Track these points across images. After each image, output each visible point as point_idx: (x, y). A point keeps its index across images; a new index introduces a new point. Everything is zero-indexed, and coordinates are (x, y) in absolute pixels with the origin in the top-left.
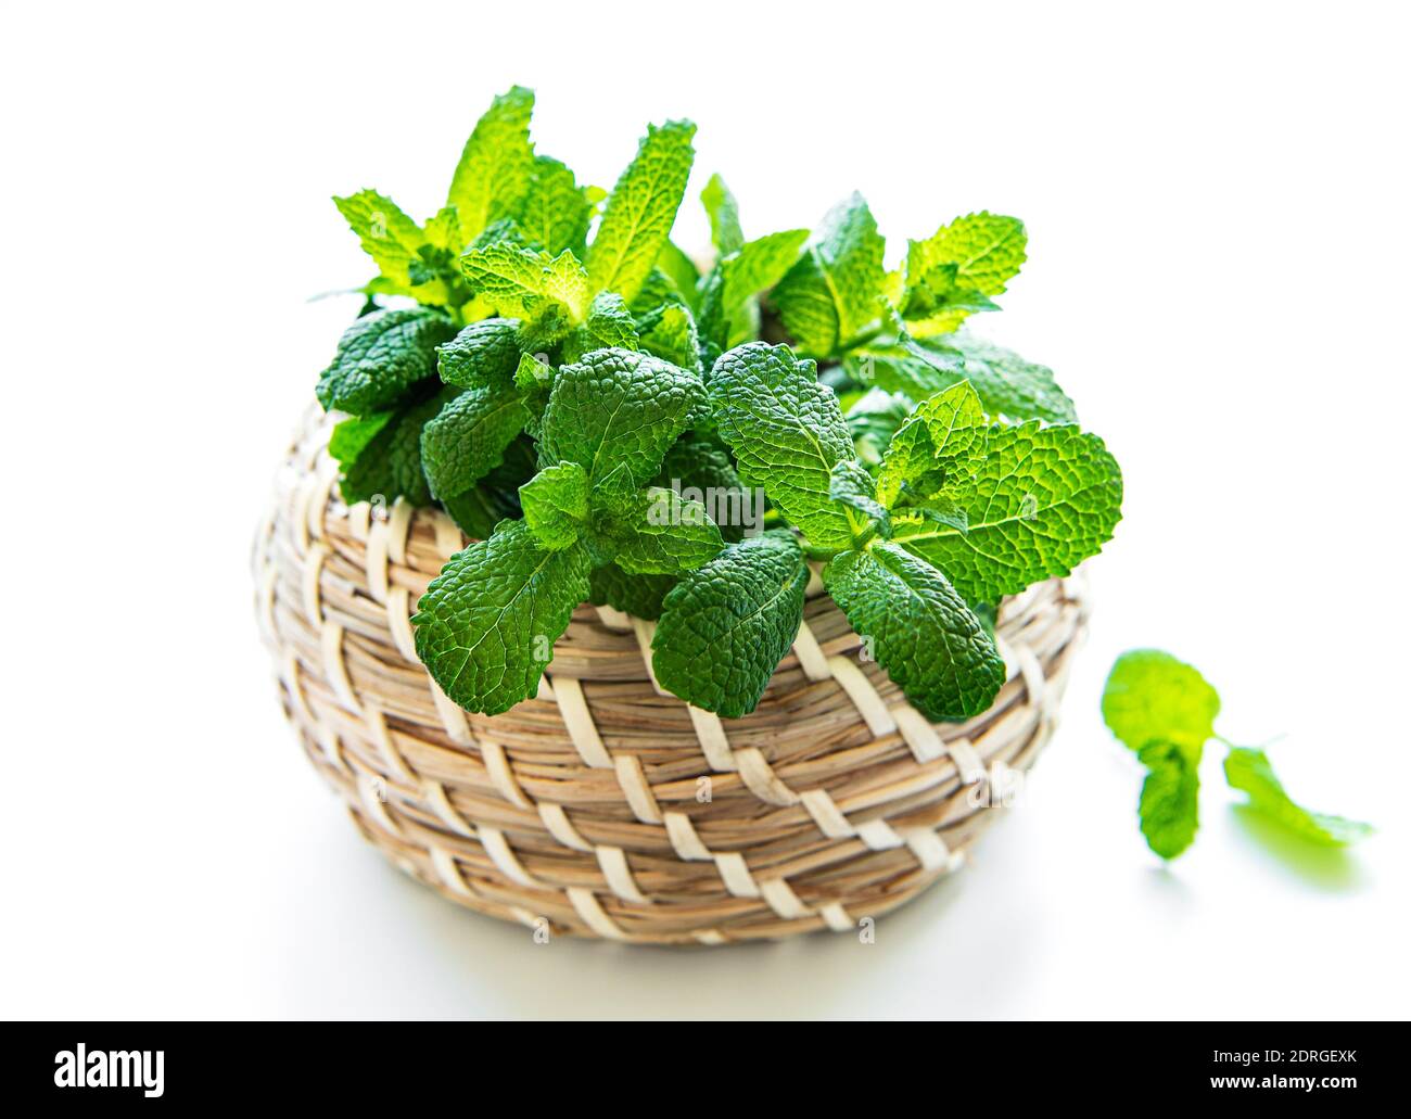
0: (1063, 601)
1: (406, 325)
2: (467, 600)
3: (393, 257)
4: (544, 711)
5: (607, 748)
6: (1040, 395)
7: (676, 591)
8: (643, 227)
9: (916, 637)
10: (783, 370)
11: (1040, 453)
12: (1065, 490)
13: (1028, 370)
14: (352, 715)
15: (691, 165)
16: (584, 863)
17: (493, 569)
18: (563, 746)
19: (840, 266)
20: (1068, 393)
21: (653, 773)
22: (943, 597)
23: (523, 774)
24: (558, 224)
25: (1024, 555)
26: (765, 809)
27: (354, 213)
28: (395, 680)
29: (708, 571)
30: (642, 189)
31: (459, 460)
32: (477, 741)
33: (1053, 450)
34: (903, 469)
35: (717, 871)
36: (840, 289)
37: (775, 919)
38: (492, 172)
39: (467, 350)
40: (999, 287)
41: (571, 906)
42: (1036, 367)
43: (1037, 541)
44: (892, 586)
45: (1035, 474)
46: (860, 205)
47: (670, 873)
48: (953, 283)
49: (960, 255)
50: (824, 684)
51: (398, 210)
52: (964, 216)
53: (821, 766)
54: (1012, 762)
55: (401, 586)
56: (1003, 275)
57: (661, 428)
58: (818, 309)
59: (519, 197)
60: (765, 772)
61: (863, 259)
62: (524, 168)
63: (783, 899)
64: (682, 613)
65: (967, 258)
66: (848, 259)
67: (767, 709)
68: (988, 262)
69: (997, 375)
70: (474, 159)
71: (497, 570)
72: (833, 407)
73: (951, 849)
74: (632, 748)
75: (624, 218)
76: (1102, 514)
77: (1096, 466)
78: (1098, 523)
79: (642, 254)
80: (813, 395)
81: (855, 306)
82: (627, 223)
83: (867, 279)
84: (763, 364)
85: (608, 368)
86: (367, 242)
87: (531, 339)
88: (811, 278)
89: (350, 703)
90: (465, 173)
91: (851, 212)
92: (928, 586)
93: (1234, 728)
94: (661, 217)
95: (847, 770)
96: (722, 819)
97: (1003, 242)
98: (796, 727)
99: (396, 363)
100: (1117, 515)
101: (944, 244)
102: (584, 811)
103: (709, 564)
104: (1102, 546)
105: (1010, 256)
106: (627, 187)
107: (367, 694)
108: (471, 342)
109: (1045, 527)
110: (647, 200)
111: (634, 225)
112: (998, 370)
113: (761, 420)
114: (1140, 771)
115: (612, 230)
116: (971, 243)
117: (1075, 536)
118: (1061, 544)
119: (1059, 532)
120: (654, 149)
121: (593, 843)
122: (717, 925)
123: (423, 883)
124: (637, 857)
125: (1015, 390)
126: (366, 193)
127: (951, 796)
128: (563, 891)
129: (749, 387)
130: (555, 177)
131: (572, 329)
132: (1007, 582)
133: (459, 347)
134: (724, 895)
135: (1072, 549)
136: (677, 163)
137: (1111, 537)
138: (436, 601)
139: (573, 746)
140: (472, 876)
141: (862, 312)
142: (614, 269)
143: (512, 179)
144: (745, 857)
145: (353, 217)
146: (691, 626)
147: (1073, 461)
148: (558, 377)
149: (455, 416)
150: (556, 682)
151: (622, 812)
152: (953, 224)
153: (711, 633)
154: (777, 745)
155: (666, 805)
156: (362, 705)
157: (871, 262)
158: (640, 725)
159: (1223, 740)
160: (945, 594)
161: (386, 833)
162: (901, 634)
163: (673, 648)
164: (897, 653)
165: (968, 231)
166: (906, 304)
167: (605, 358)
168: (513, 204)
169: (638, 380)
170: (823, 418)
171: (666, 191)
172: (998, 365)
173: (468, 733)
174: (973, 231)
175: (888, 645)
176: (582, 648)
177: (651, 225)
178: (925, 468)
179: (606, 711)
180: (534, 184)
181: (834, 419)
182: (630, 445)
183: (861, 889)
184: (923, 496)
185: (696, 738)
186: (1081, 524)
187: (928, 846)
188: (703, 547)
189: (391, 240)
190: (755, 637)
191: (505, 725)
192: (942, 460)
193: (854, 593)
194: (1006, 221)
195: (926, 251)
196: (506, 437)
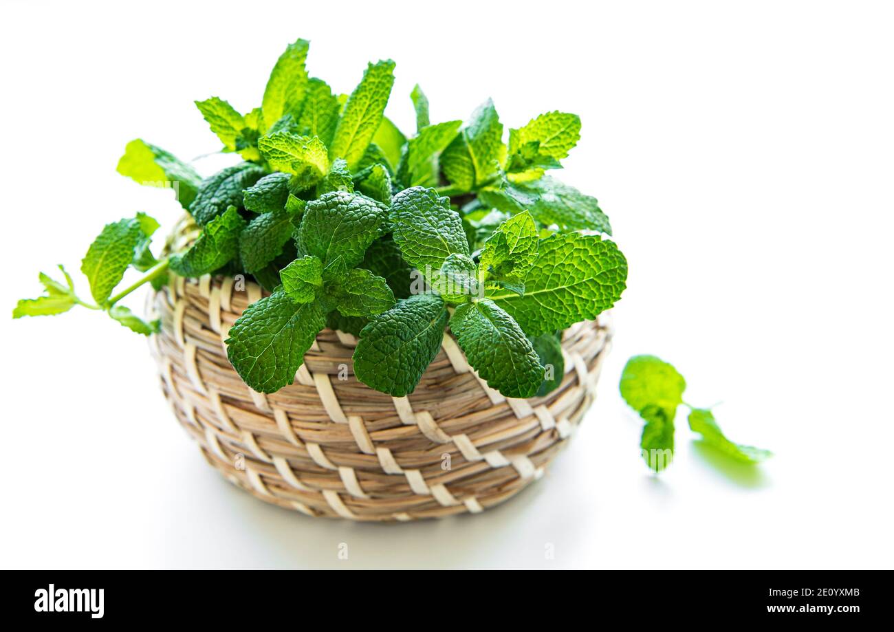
0: (598, 328)
1: (236, 175)
2: (256, 331)
3: (228, 135)
4: (308, 392)
5: (344, 412)
6: (588, 214)
7: (367, 327)
8: (364, 120)
9: (494, 354)
10: (431, 202)
11: (578, 251)
12: (592, 272)
13: (582, 200)
14: (202, 395)
15: (392, 85)
16: (332, 476)
17: (271, 313)
18: (319, 411)
19: (476, 141)
20: (605, 212)
21: (369, 426)
22: (511, 331)
23: (297, 427)
24: (321, 116)
25: (568, 308)
26: (433, 445)
27: (206, 110)
28: (226, 376)
29: (386, 316)
30: (364, 100)
31: (259, 252)
32: (272, 409)
33: (585, 250)
34: (491, 260)
35: (406, 479)
36: (476, 153)
37: (439, 506)
38: (285, 87)
39: (260, 192)
40: (564, 154)
41: (325, 500)
42: (587, 198)
43: (576, 300)
44: (484, 325)
45: (575, 263)
46: (490, 106)
47: (380, 481)
48: (537, 152)
49: (542, 136)
50: (464, 375)
51: (231, 108)
52: (544, 114)
53: (464, 421)
54: (570, 418)
55: (227, 323)
56: (567, 147)
57: (362, 236)
58: (464, 165)
59: (299, 101)
60: (432, 424)
61: (490, 137)
62: (303, 85)
63: (443, 495)
64: (370, 339)
65: (546, 137)
66: (482, 136)
67: (433, 389)
68: (558, 140)
69: (564, 203)
70: (276, 80)
71: (273, 314)
72: (457, 223)
73: (536, 467)
74: (358, 412)
75: (354, 115)
76: (615, 285)
77: (611, 258)
78: (612, 290)
79: (363, 136)
80: (447, 217)
81: (484, 163)
82: (355, 118)
83: (492, 148)
84: (420, 199)
85: (334, 203)
86: (213, 126)
87: (295, 186)
88: (460, 148)
89: (201, 389)
90: (272, 86)
91: (486, 109)
92: (503, 325)
93: (693, 398)
94: (374, 115)
95: (478, 423)
96: (407, 451)
97: (567, 128)
98: (449, 399)
99: (231, 198)
100: (623, 286)
101: (533, 130)
102: (331, 447)
103: (387, 312)
104: (614, 303)
105: (571, 136)
106: (356, 98)
107: (210, 383)
108: (263, 187)
109: (580, 292)
110: (366, 106)
111: (360, 119)
112: (564, 200)
113: (416, 230)
114: (641, 422)
115: (348, 122)
116: (549, 129)
117: (598, 298)
118: (590, 302)
119: (588, 296)
120: (371, 77)
121: (337, 465)
122: (406, 510)
123: (242, 489)
124: (362, 473)
125: (573, 212)
126: (213, 98)
127: (536, 437)
128: (320, 492)
129: (410, 211)
130: (320, 89)
131: (320, 180)
132: (559, 322)
133: (256, 190)
134: (410, 493)
135: (596, 305)
136: (384, 84)
137: (620, 298)
138: (238, 331)
139: (325, 411)
140: (270, 484)
141: (489, 167)
142: (349, 143)
143: (295, 91)
144: (422, 472)
145: (206, 112)
146: (376, 347)
147: (597, 256)
148: (306, 207)
149: (255, 228)
150: (315, 376)
151: (353, 448)
152: (538, 118)
153: (387, 350)
154: (439, 409)
155: (378, 443)
156: (207, 389)
157: (494, 139)
158: (362, 399)
159: (688, 405)
160: (513, 330)
161: (221, 460)
162: (486, 352)
163: (365, 359)
164: (483, 362)
165: (546, 122)
166: (510, 164)
167: (333, 197)
168: (296, 105)
169: (351, 210)
170: (451, 230)
171: (377, 100)
172: (565, 197)
173: (267, 404)
174: (549, 122)
175: (479, 358)
176: (329, 357)
177: (369, 119)
178: (504, 259)
179: (343, 391)
180: (308, 94)
181: (457, 230)
182: (346, 246)
183: (486, 490)
184: (502, 274)
185: (394, 406)
186: (601, 291)
187: (524, 465)
188: (384, 302)
189: (227, 125)
190: (413, 352)
191: (287, 400)
192: (513, 254)
193: (464, 328)
194: (568, 116)
195: (522, 134)
196: (283, 239)
